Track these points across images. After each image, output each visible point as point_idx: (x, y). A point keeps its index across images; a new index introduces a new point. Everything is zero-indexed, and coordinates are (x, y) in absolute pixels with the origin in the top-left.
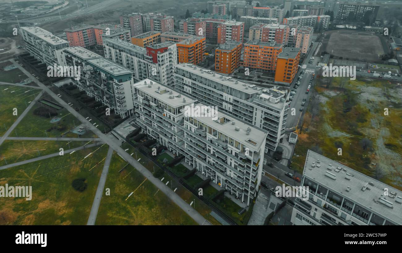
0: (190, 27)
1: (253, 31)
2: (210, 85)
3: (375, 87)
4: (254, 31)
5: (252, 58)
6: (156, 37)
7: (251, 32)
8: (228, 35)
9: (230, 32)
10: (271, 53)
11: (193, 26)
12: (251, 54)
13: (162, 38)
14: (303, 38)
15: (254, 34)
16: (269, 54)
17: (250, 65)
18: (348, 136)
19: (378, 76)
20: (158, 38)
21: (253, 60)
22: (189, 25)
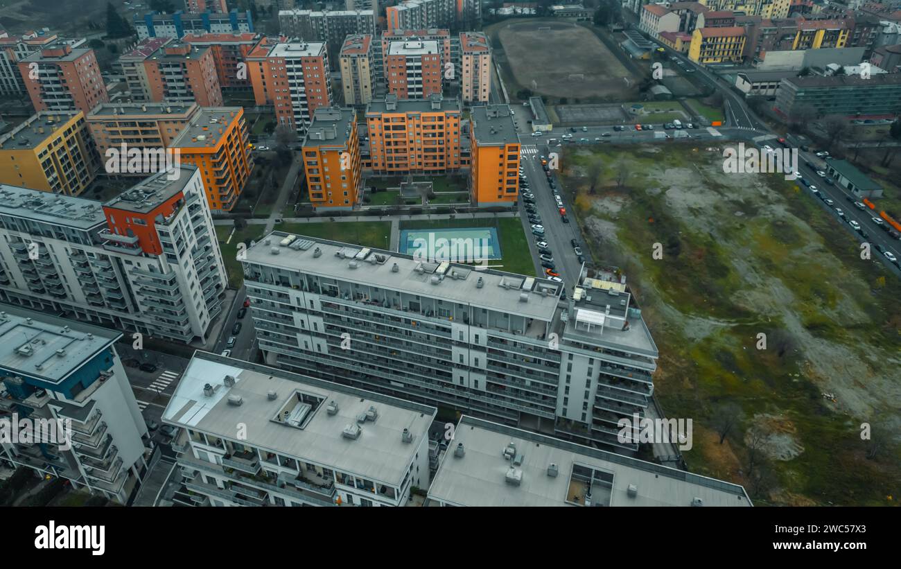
0: (169, 73)
1: (349, 61)
2: (392, 303)
3: (677, 169)
4: (354, 61)
5: (393, 147)
6: (74, 126)
7: (345, 64)
8: (293, 85)
9: (299, 77)
10: (441, 127)
11: (178, 70)
12: (388, 136)
13: (93, 128)
14: (476, 66)
15: (355, 68)
16: (437, 131)
17: (391, 166)
18: (722, 324)
19: (664, 136)
20: (78, 129)
21: (397, 151)
22: (166, 70)
